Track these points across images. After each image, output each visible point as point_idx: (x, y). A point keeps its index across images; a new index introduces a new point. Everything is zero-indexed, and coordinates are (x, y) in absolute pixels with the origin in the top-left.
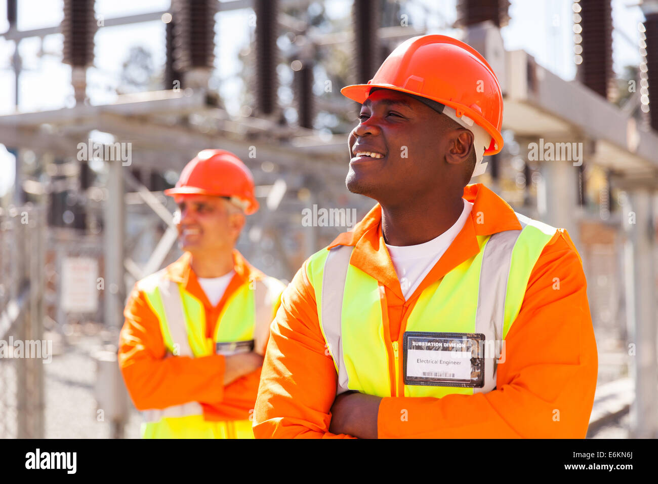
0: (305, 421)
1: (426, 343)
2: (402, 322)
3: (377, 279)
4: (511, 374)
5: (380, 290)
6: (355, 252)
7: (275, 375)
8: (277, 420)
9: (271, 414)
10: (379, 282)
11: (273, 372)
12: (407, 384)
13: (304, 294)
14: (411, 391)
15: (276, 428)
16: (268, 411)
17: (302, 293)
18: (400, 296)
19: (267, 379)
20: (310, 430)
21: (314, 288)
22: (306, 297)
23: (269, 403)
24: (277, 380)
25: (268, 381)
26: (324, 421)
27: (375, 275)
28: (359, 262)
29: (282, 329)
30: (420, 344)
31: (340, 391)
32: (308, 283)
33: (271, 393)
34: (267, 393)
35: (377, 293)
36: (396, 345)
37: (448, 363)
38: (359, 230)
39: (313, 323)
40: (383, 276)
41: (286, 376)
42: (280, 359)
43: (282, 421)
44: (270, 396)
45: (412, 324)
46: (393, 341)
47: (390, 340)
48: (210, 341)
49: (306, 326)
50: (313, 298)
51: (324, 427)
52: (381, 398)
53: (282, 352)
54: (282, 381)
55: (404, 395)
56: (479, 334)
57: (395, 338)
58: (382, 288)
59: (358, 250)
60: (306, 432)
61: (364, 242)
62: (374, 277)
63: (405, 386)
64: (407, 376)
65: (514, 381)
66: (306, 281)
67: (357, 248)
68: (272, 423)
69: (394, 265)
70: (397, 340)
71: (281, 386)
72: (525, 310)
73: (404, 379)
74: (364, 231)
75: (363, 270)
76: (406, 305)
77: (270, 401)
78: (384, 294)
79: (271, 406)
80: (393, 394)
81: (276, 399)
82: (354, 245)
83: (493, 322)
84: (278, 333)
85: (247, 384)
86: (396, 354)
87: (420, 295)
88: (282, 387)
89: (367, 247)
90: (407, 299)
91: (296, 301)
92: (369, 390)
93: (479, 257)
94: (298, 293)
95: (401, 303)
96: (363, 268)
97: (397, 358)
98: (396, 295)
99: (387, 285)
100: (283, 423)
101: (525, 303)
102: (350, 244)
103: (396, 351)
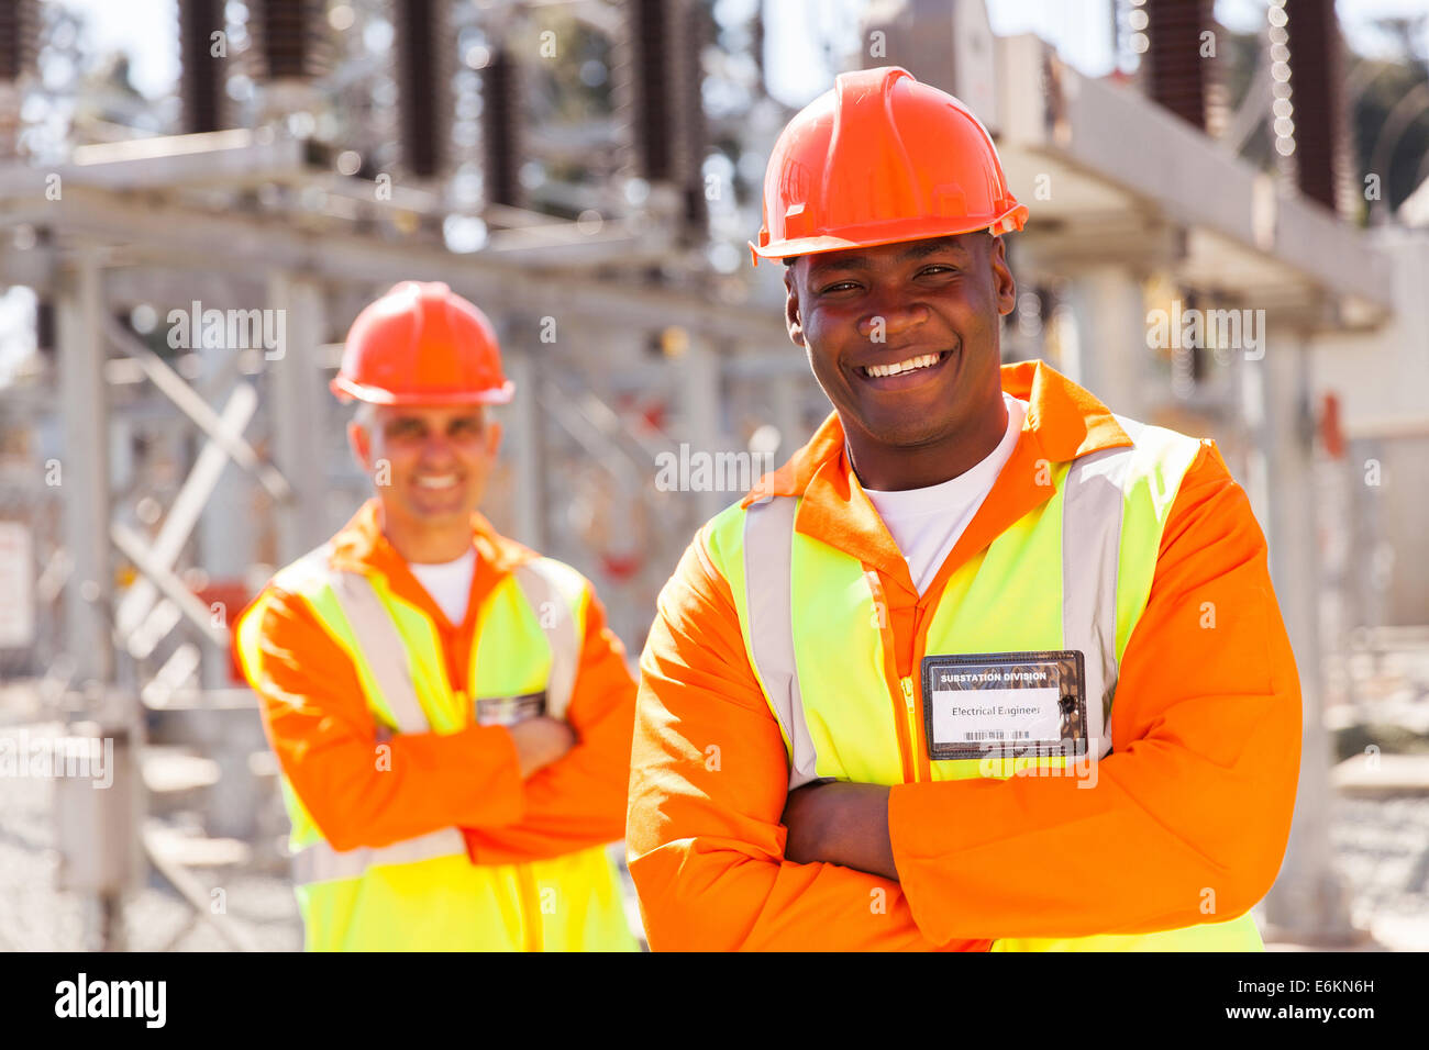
0: (738, 843)
2: (917, 640)
3: (859, 558)
4: (1142, 723)
5: (869, 578)
6: (804, 506)
7: (668, 759)
8: (685, 843)
9: (667, 833)
10: (864, 563)
11: (662, 752)
12: (934, 759)
13: (709, 596)
14: (943, 770)
15: (685, 859)
16: (662, 827)
17: (704, 593)
18: (908, 589)
19: (648, 768)
20: (751, 859)
21: (730, 583)
22: (714, 602)
23: (660, 813)
24: (672, 767)
25: (653, 771)
26: (777, 840)
27: (853, 550)
28: (816, 527)
29: (664, 664)
30: (956, 678)
31: (796, 782)
32: (715, 575)
33: (663, 794)
34: (655, 793)
35: (862, 586)
36: (908, 684)
38: (806, 464)
39: (732, 651)
40: (870, 551)
41: (692, 758)
42: (672, 725)
43: (695, 844)
44: (662, 799)
45: (938, 640)
46: (901, 678)
47: (896, 675)
48: (461, 696)
49: (718, 656)
50: (730, 602)
51: (778, 852)
52: (889, 788)
53: (673, 712)
54: (682, 767)
55: (930, 779)
56: (1071, 652)
57: (906, 671)
58: (873, 575)
59: (809, 504)
60: (743, 863)
61: (821, 486)
62: (852, 555)
63: (931, 762)
64: (936, 741)
65: (1151, 733)
66: (709, 570)
67: (808, 499)
68: (674, 849)
69: (889, 529)
70: (909, 674)
71: (681, 778)
72: (1159, 599)
73: (928, 750)
74: (818, 466)
75: (829, 543)
76: (922, 605)
77: (663, 807)
78: (878, 586)
79: (666, 817)
80: (908, 778)
81: (674, 804)
82: (799, 495)
83: (1096, 628)
84: (658, 674)
85: (556, 782)
86: (911, 702)
87: (945, 584)
88: (684, 779)
89: (827, 496)
90: (921, 591)
91: (693, 611)
92: (858, 776)
93: (1056, 504)
94: (697, 594)
95: (912, 601)
96: (827, 537)
97: (911, 709)
98: (902, 588)
99: (882, 568)
100: (699, 849)
101: (1157, 585)
102: (792, 490)
103: (909, 695)
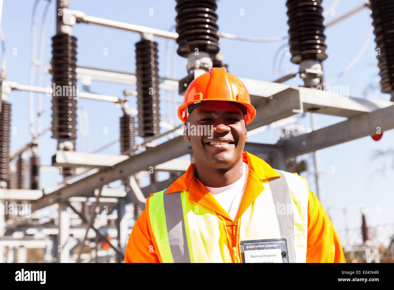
1: (255, 246)
37: (269, 256)
